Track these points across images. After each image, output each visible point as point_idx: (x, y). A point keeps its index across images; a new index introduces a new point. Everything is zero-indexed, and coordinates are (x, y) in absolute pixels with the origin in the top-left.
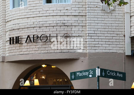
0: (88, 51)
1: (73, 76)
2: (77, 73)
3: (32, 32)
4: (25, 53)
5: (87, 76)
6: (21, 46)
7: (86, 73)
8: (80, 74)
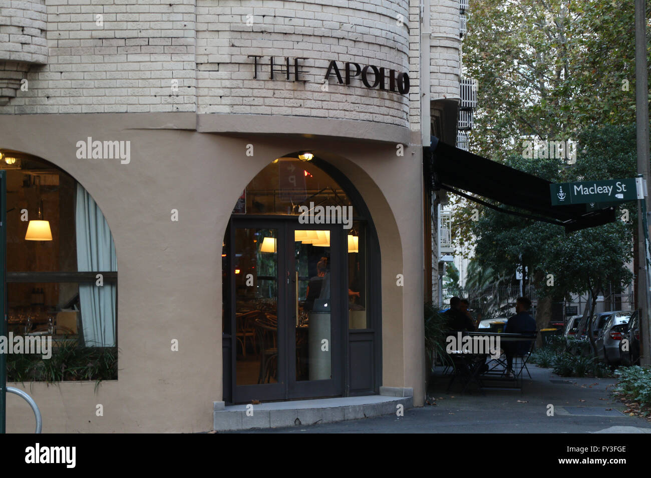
1: (561, 194)
2: (575, 187)
5: (609, 195)
6: (299, 89)
7: (606, 189)
8: (584, 191)
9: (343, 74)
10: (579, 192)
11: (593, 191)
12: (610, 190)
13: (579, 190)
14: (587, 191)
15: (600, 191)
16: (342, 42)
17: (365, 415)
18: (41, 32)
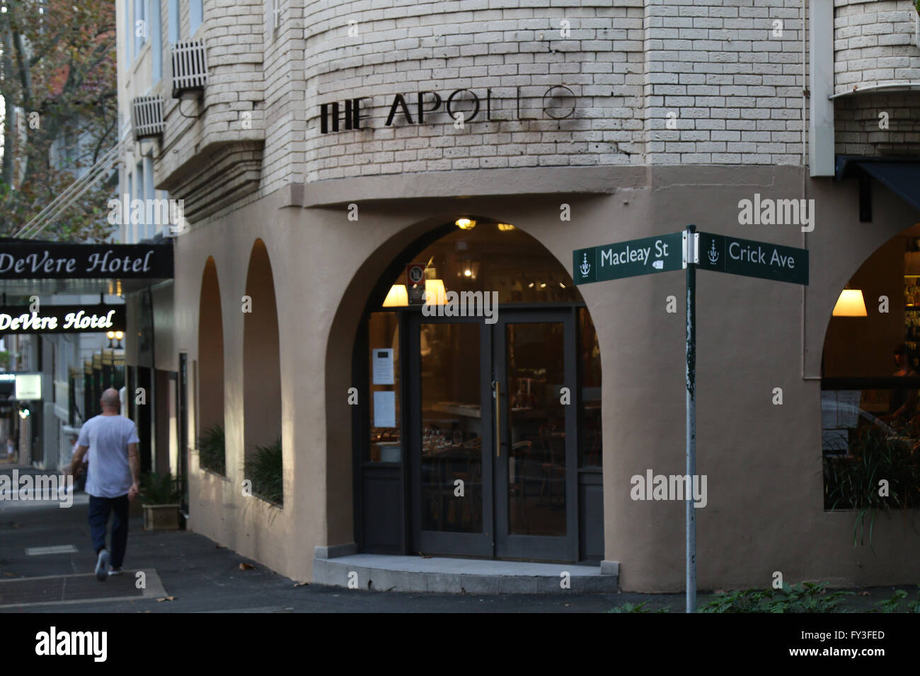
0: (650, 160)
1: (585, 267)
2: (603, 253)
3: (413, 82)
4: (385, 169)
5: (645, 263)
6: (368, 139)
7: (642, 254)
8: (613, 259)
9: (414, 111)
10: (607, 261)
11: (624, 257)
12: (647, 255)
13: (607, 257)
14: (617, 258)
15: (633, 258)
16: (425, 64)
17: (463, 589)
18: (255, 103)
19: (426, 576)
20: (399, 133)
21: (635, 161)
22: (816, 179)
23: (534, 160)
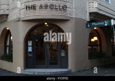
0: (74, 16)
2: (93, 23)
3: (43, 3)
5: (103, 25)
6: (35, 10)
8: (95, 24)
9: (43, 7)
11: (98, 24)
12: (103, 23)
15: (100, 24)
18: (8, 10)
19: (44, 72)
20: (40, 10)
21: (72, 16)
22: (87, 21)
23: (61, 15)
